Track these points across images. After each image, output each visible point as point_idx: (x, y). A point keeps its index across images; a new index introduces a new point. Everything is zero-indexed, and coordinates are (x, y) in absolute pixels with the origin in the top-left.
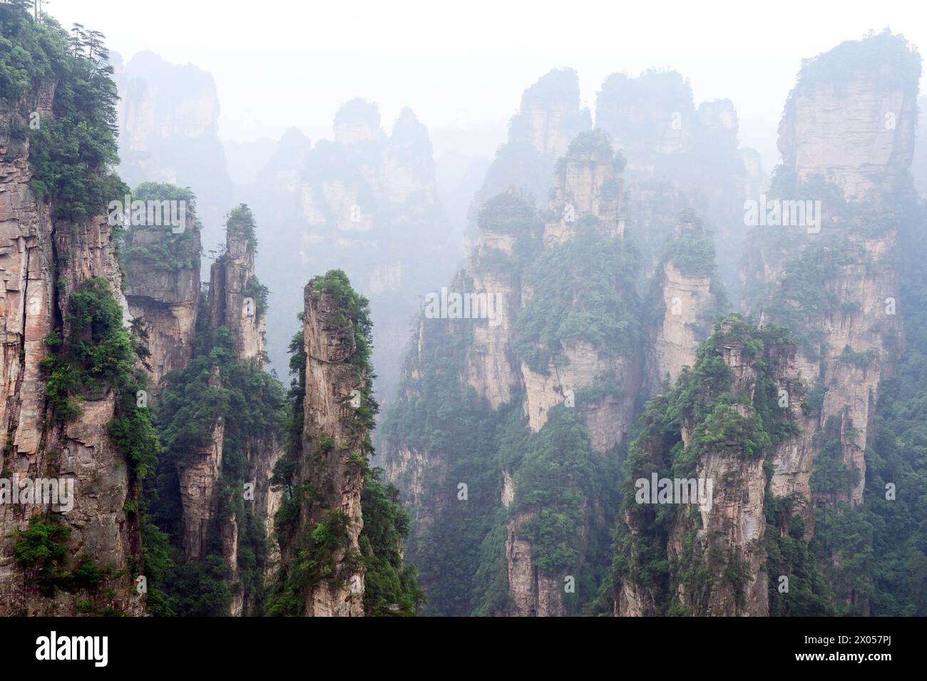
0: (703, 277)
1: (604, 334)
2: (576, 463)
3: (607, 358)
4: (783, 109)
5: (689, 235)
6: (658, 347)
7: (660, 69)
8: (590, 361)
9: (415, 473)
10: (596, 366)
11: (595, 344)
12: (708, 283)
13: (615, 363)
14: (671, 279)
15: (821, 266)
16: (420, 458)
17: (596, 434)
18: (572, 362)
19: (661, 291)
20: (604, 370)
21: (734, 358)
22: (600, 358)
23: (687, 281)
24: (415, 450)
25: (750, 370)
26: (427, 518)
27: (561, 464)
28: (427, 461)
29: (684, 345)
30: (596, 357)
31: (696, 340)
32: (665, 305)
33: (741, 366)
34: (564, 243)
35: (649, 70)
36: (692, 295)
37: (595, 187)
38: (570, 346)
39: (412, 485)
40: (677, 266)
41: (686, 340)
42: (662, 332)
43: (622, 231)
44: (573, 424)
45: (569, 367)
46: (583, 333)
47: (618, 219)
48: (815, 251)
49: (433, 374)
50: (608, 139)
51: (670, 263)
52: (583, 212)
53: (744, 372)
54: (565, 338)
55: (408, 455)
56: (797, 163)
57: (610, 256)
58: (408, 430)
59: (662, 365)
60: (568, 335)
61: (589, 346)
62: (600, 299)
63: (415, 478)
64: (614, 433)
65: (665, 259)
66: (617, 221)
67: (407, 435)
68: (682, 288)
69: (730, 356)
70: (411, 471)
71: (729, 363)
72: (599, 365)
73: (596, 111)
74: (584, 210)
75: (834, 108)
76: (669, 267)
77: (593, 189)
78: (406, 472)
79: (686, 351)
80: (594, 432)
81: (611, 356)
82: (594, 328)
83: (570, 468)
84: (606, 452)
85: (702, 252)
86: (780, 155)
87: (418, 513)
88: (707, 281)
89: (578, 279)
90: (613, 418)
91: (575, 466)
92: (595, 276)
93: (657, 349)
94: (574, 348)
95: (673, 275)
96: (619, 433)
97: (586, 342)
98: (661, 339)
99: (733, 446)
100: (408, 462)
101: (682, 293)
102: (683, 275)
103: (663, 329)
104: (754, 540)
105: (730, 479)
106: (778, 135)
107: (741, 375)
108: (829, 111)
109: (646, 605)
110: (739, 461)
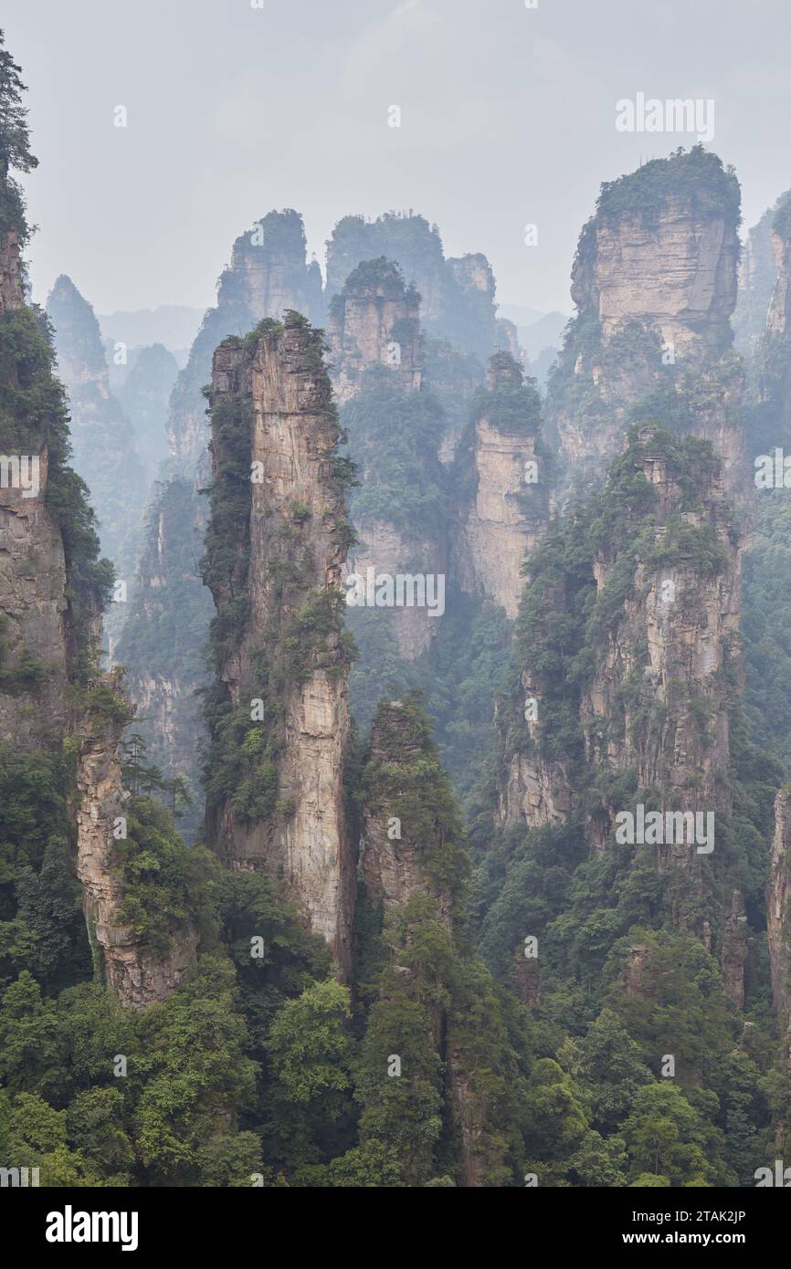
0: (527, 436)
1: (408, 510)
2: (386, 671)
3: (411, 541)
4: (577, 249)
5: (508, 384)
6: (470, 528)
7: (399, 215)
8: (391, 546)
9: (163, 707)
10: (399, 551)
11: (398, 524)
12: (532, 443)
13: (421, 548)
14: (486, 440)
15: (676, 412)
16: (168, 686)
17: (403, 637)
18: (370, 548)
19: (473, 457)
20: (409, 557)
21: (658, 472)
22: (403, 542)
23: (508, 441)
24: (162, 678)
25: (676, 487)
26: (183, 761)
27: (368, 672)
28: (178, 690)
29: (506, 522)
30: (399, 539)
31: (522, 513)
32: (478, 474)
33: (666, 482)
34: (347, 402)
35: (386, 215)
36: (514, 459)
37: (383, 330)
38: (367, 528)
39: (160, 723)
40: (492, 423)
41: (508, 515)
42: (475, 508)
43: (419, 384)
44: (378, 622)
45: (366, 555)
46: (382, 510)
47: (414, 369)
48: (666, 393)
49: (180, 579)
50: (397, 269)
51: (484, 420)
52: (369, 362)
53: (670, 489)
54: (361, 517)
55: (152, 685)
56: (601, 312)
57: (407, 414)
58: (152, 653)
59: (475, 549)
60: (364, 514)
61: (390, 527)
62: (400, 468)
63: (163, 713)
64: (422, 636)
65: (477, 417)
66: (413, 372)
67: (149, 659)
68: (500, 450)
69: (652, 471)
70: (157, 705)
71: (652, 479)
72: (402, 550)
73: (327, 266)
74: (371, 360)
75: (645, 241)
76: (484, 424)
77: (380, 332)
78: (150, 707)
79: (508, 528)
80: (400, 634)
81: (416, 539)
82: (396, 503)
83: (378, 677)
84: (414, 660)
85: (525, 403)
86: (575, 305)
87: (171, 755)
88: (531, 441)
89: (370, 445)
90: (420, 617)
91: (384, 674)
92: (392, 439)
93: (468, 530)
94: (372, 530)
95: (487, 434)
96: (427, 636)
97: (386, 521)
98: (474, 517)
99: (690, 558)
100: (152, 694)
101: (501, 456)
102: (502, 433)
103: (476, 504)
104: (712, 673)
105: (688, 597)
106: (572, 281)
107: (667, 492)
108: (638, 246)
109: (556, 783)
110: (697, 576)
